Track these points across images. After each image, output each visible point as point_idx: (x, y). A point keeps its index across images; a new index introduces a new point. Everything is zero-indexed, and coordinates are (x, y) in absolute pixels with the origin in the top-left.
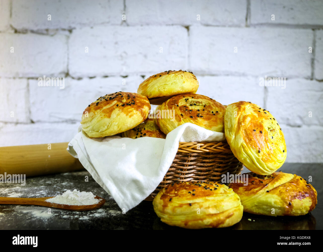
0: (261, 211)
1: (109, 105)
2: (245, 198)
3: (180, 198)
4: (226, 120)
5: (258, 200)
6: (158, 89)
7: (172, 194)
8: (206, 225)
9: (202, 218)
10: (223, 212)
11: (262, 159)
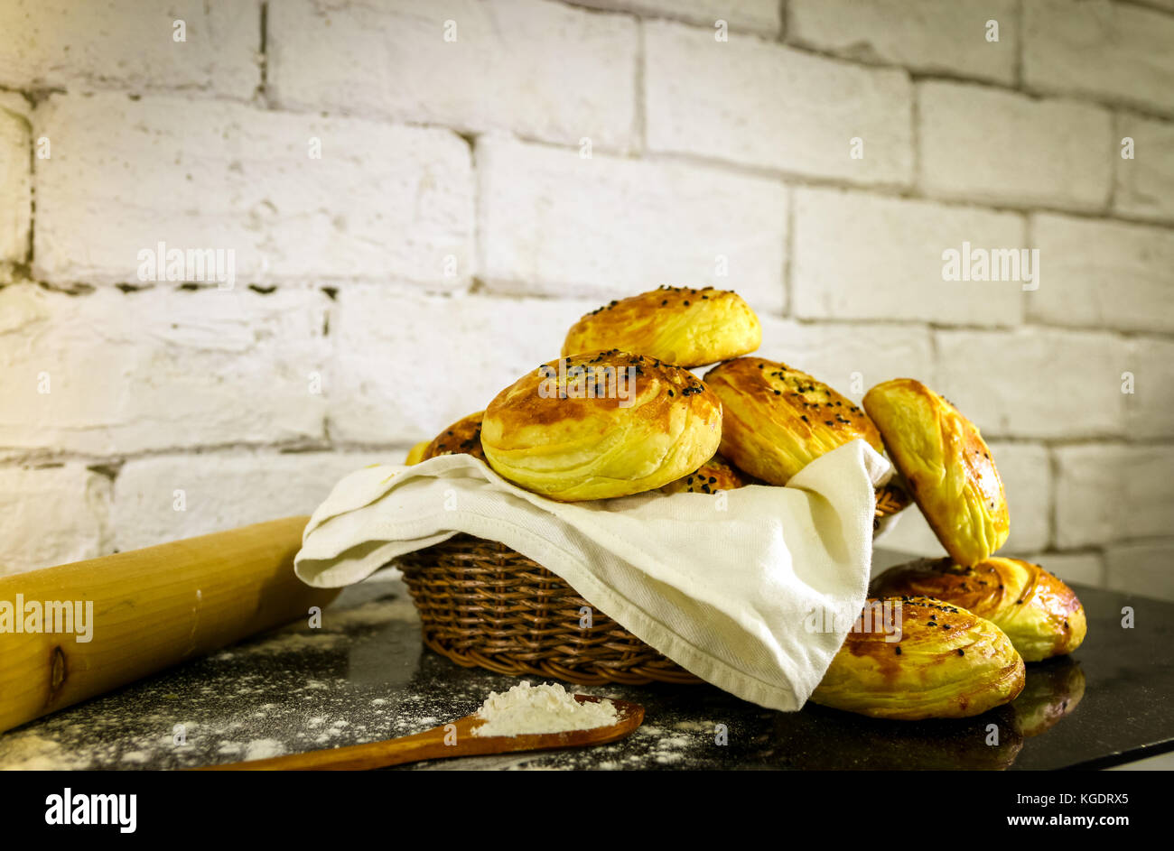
1: (648, 393)
4: (901, 431)
6: (696, 343)
9: (992, 680)
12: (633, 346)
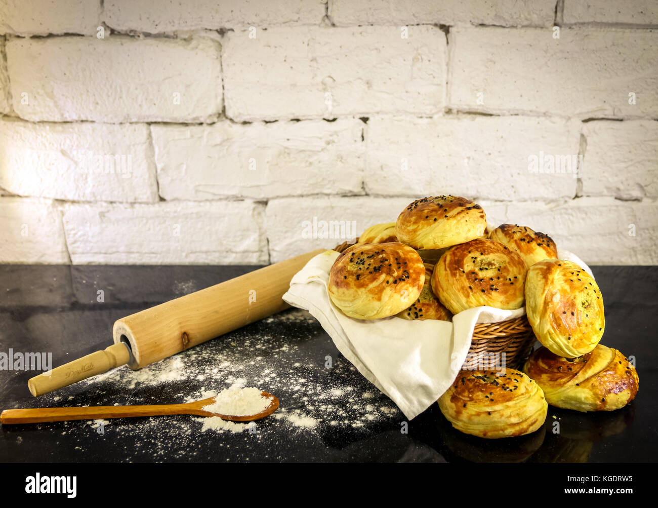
0: (568, 407)
1: (377, 281)
2: (549, 390)
3: (476, 404)
5: (565, 395)
7: (464, 396)
8: (507, 436)
9: (503, 428)
10: (526, 420)
11: (572, 346)
12: (408, 237)
